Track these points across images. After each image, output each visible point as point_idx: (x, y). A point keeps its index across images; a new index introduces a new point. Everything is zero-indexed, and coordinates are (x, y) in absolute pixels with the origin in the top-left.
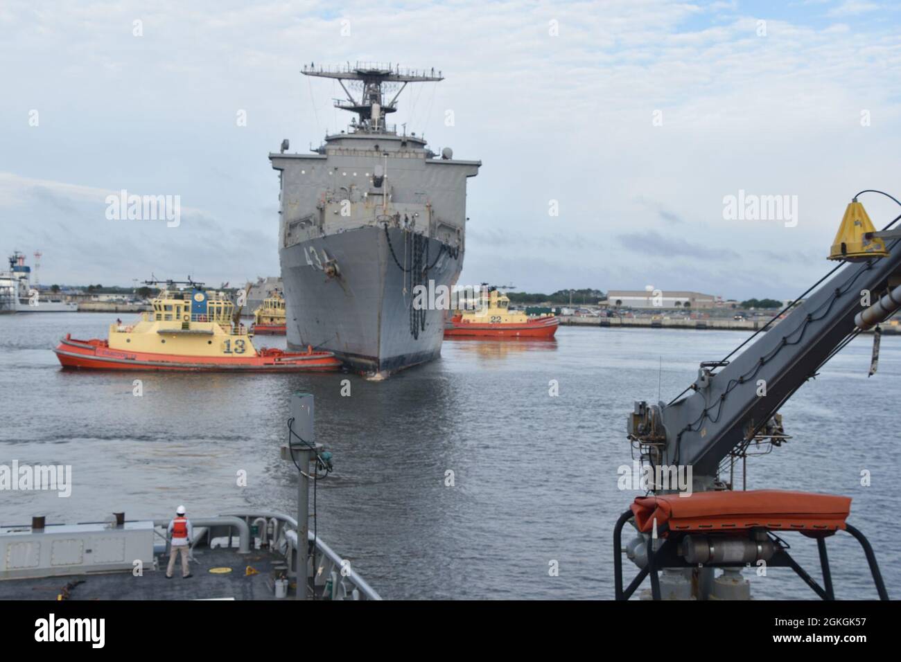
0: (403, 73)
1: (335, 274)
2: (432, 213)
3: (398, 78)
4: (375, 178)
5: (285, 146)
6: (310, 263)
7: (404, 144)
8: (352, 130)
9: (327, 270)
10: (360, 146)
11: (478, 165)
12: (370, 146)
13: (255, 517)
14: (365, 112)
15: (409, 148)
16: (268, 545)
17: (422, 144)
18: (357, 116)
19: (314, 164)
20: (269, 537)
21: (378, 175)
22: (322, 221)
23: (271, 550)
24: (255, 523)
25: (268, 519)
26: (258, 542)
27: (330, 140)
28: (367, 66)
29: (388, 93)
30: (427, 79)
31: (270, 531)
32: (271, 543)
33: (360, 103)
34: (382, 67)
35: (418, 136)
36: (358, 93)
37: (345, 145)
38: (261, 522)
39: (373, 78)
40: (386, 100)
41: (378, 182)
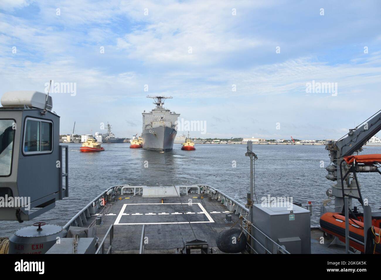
0: (165, 97)
1: (155, 135)
2: (172, 123)
3: (164, 98)
4: (161, 117)
5: (145, 111)
6: (150, 133)
7: (166, 111)
8: (156, 108)
9: (154, 134)
10: (158, 111)
11: (180, 115)
12: (160, 111)
13: (201, 186)
14: (159, 104)
15: (167, 111)
16: (204, 192)
17: (169, 111)
18: (157, 105)
19: (150, 115)
20: (205, 190)
21: (162, 117)
22: (152, 125)
23: (205, 193)
24: (201, 187)
25: (204, 186)
26: (202, 192)
27: (153, 110)
28: (159, 96)
29: (162, 100)
30: (170, 98)
31: (205, 189)
32: (205, 192)
33: (157, 103)
34: (162, 96)
35: (169, 109)
36: (157, 101)
37: (155, 111)
38: (202, 187)
39: (160, 98)
40: (162, 102)
41: (162, 118)
